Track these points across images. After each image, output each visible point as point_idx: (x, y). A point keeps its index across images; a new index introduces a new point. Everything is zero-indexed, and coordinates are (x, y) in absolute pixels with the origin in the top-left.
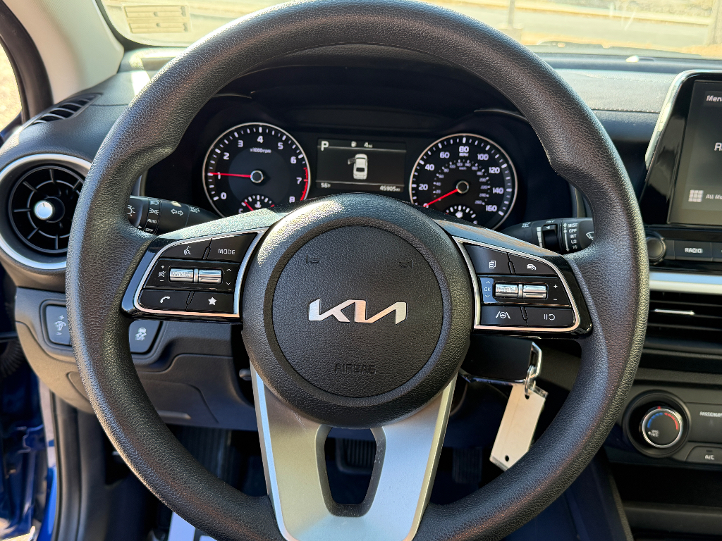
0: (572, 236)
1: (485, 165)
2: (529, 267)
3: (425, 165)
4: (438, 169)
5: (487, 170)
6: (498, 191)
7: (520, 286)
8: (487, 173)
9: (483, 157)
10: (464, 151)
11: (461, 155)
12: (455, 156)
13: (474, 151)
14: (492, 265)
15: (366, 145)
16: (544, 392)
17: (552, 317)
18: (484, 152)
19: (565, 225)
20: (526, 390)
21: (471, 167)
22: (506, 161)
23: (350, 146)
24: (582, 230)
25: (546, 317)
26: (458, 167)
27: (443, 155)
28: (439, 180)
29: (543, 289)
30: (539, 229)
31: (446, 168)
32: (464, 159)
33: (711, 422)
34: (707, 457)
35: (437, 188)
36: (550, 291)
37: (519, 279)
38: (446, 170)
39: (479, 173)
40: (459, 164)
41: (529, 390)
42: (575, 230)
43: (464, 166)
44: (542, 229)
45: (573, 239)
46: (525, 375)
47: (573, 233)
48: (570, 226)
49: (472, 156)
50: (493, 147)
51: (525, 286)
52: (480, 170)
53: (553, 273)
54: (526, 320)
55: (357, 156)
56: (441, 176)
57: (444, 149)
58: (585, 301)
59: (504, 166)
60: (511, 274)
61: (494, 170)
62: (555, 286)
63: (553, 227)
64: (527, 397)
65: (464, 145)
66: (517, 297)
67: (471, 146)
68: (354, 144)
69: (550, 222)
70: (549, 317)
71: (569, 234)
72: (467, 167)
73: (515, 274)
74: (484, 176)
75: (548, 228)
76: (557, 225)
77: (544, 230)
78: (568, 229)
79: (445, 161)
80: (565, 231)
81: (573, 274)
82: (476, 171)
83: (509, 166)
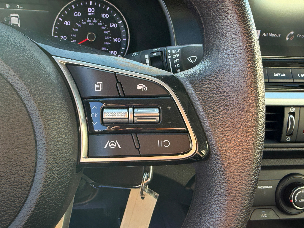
0: (175, 61)
1: (107, 22)
2: (139, 87)
3: (63, 21)
4: (73, 25)
5: (109, 26)
6: (116, 40)
7: (131, 109)
8: (108, 28)
9: (105, 16)
10: (91, 11)
11: (90, 14)
12: (85, 15)
13: (99, 12)
14: (99, 87)
15: (18, 6)
16: (156, 194)
17: (167, 143)
18: (106, 12)
19: (169, 51)
20: (142, 193)
21: (97, 23)
22: (121, 19)
23: (6, 7)
24: (184, 55)
25: (160, 143)
26: (87, 23)
27: (77, 14)
28: (74, 33)
29: (155, 112)
30: (147, 56)
31: (79, 24)
32: (92, 17)
33: (265, 193)
34: (262, 216)
35: (74, 38)
36: (164, 114)
37: (129, 102)
38: (79, 26)
39: (103, 28)
40: (89, 21)
41: (144, 193)
42: (178, 55)
43: (92, 22)
44: (149, 56)
45: (176, 64)
46: (140, 181)
47: (177, 58)
48: (173, 52)
49: (97, 15)
50: (111, 7)
51: (135, 110)
52: (103, 25)
53: (166, 94)
54: (138, 149)
55: (11, 15)
56: (76, 30)
57: (77, 10)
58: (200, 122)
59: (120, 22)
60: (120, 97)
61: (113, 25)
62: (169, 108)
63: (159, 54)
64: (143, 198)
65: (91, 7)
66: (128, 123)
67: (96, 7)
68: (8, 6)
69: (156, 50)
70: (163, 144)
71: (172, 59)
72: (94, 23)
73: (125, 97)
74: (106, 30)
75: (155, 54)
76: (162, 52)
77: (151, 57)
78: (172, 54)
79: (78, 19)
80: (169, 57)
81: (187, 93)
82: (100, 26)
83: (123, 22)
